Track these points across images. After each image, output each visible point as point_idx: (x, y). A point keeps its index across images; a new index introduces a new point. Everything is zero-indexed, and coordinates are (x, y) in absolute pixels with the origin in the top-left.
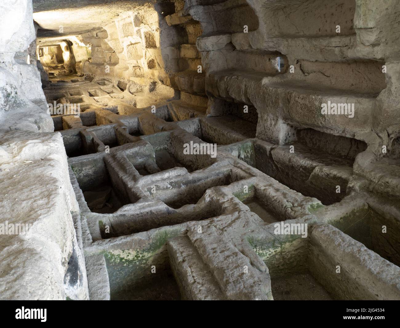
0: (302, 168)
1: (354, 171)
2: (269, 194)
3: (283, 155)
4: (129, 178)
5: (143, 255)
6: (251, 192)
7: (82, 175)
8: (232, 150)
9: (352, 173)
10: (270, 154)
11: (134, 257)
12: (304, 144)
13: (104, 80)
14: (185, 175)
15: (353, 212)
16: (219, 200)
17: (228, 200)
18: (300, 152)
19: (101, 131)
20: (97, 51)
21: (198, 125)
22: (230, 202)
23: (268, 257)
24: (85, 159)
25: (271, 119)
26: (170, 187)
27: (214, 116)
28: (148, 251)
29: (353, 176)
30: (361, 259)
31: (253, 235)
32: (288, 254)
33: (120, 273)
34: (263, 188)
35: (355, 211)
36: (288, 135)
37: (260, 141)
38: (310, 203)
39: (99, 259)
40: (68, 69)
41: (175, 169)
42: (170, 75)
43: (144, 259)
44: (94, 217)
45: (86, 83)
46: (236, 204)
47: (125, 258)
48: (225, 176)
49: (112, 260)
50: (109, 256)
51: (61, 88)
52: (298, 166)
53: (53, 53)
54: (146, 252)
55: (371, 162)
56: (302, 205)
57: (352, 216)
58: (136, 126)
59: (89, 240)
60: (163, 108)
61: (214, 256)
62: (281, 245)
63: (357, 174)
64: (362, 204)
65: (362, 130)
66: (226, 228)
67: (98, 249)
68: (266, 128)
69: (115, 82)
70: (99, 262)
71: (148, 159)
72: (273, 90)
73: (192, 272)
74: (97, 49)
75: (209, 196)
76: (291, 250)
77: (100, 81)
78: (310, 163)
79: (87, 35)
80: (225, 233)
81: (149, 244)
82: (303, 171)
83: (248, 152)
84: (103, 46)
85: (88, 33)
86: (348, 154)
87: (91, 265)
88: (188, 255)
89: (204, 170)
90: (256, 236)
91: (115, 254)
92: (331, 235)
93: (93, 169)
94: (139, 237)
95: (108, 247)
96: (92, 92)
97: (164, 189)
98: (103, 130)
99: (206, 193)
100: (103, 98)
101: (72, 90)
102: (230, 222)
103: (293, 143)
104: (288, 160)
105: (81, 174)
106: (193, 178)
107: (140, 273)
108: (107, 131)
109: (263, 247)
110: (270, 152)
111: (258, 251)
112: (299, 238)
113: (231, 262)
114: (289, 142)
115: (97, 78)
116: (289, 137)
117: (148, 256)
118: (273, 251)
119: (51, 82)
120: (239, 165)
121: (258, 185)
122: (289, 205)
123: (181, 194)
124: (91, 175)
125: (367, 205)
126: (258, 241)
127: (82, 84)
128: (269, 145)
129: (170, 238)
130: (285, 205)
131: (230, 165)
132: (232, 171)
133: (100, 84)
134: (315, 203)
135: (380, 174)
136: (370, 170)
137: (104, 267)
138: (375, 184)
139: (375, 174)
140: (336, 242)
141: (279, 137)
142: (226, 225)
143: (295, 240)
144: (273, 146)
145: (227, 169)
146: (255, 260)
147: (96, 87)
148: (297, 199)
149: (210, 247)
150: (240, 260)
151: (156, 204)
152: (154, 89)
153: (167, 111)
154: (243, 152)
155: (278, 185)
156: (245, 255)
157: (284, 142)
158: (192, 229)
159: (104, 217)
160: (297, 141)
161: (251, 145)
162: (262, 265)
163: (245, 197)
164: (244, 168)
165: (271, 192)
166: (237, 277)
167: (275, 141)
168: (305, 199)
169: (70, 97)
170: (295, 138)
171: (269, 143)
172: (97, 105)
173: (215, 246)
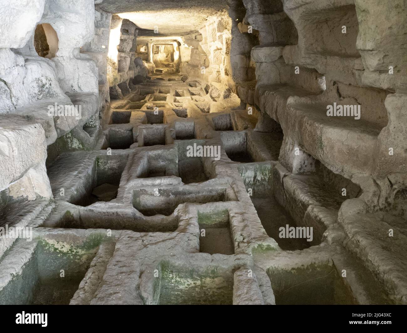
0: (301, 204)
2: (233, 223)
3: (290, 184)
4: (126, 177)
5: (78, 251)
6: (225, 216)
8: (246, 170)
9: (335, 220)
10: (283, 181)
11: (68, 250)
13: (196, 81)
14: (176, 185)
15: (312, 265)
16: (182, 216)
17: (187, 219)
18: (309, 185)
19: (152, 130)
20: (196, 53)
21: (244, 138)
22: (187, 221)
23: (187, 287)
27: (262, 131)
28: (82, 248)
29: (335, 224)
31: (171, 260)
32: (209, 290)
33: (55, 262)
34: (232, 215)
35: (316, 266)
36: (304, 163)
37: (280, 165)
38: (260, 243)
39: (30, 243)
40: (175, 68)
41: (169, 178)
42: (237, 83)
43: (78, 255)
44: (65, 206)
45: (179, 83)
46: (189, 224)
47: (60, 249)
49: (47, 248)
50: (43, 244)
51: (155, 85)
52: (299, 200)
53: (169, 52)
54: (80, 249)
55: (358, 213)
56: (251, 242)
57: (311, 270)
58: (191, 130)
59: (35, 224)
60: (225, 117)
61: (111, 269)
62: (202, 278)
63: (339, 223)
64: (325, 259)
65: (361, 173)
66: (149, 246)
67: (35, 235)
68: (285, 152)
69: (203, 84)
70: (27, 246)
71: (169, 164)
72: (294, 112)
74: (196, 51)
75: (178, 210)
76: (213, 287)
77: (191, 82)
78: (308, 199)
79: (187, 37)
80: (145, 249)
81: (83, 241)
82: (302, 207)
83: (266, 174)
84: (200, 49)
85: (188, 35)
88: (103, 262)
89: (199, 184)
90: (173, 262)
91: (49, 243)
92: (242, 283)
93: (118, 163)
94: (74, 233)
95: (43, 235)
96: (180, 92)
97: (151, 195)
98: (154, 129)
100: (185, 99)
101: (164, 88)
102: (161, 240)
103: (309, 173)
104: (293, 191)
105: (106, 166)
106: (183, 189)
107: (75, 267)
108: (158, 131)
109: (180, 275)
110: (283, 178)
111: (174, 278)
112: (221, 276)
113: (119, 278)
114: (304, 172)
115: (189, 80)
116: (306, 166)
117: (82, 253)
118: (192, 282)
119: (150, 78)
120: (234, 186)
121: (231, 210)
122: (240, 239)
123: (169, 203)
124: (116, 169)
125: (332, 262)
126: (174, 267)
127: (176, 83)
128: (283, 172)
130: (235, 238)
131: (228, 184)
132: (226, 191)
133: (191, 86)
134: (265, 244)
135: (356, 230)
136: (350, 222)
137: (27, 251)
138: (348, 240)
139: (351, 228)
140: (240, 291)
141: (293, 164)
142: (154, 242)
143: (216, 277)
144: (287, 173)
145: (222, 188)
146: (143, 284)
147: (186, 88)
148: (253, 234)
149: (118, 258)
150: (127, 280)
151: (125, 207)
152: (228, 96)
153: (229, 120)
154: (261, 174)
155: (251, 215)
156: (140, 277)
157: (297, 171)
158: (121, 238)
159: (74, 208)
160: (314, 173)
161: (270, 168)
162: (145, 291)
163: (217, 220)
164: (236, 189)
165: (235, 221)
166: (107, 294)
167: (289, 168)
168: (261, 237)
169: (157, 94)
170: (313, 169)
171: (285, 169)
172: (171, 105)
173: (123, 259)
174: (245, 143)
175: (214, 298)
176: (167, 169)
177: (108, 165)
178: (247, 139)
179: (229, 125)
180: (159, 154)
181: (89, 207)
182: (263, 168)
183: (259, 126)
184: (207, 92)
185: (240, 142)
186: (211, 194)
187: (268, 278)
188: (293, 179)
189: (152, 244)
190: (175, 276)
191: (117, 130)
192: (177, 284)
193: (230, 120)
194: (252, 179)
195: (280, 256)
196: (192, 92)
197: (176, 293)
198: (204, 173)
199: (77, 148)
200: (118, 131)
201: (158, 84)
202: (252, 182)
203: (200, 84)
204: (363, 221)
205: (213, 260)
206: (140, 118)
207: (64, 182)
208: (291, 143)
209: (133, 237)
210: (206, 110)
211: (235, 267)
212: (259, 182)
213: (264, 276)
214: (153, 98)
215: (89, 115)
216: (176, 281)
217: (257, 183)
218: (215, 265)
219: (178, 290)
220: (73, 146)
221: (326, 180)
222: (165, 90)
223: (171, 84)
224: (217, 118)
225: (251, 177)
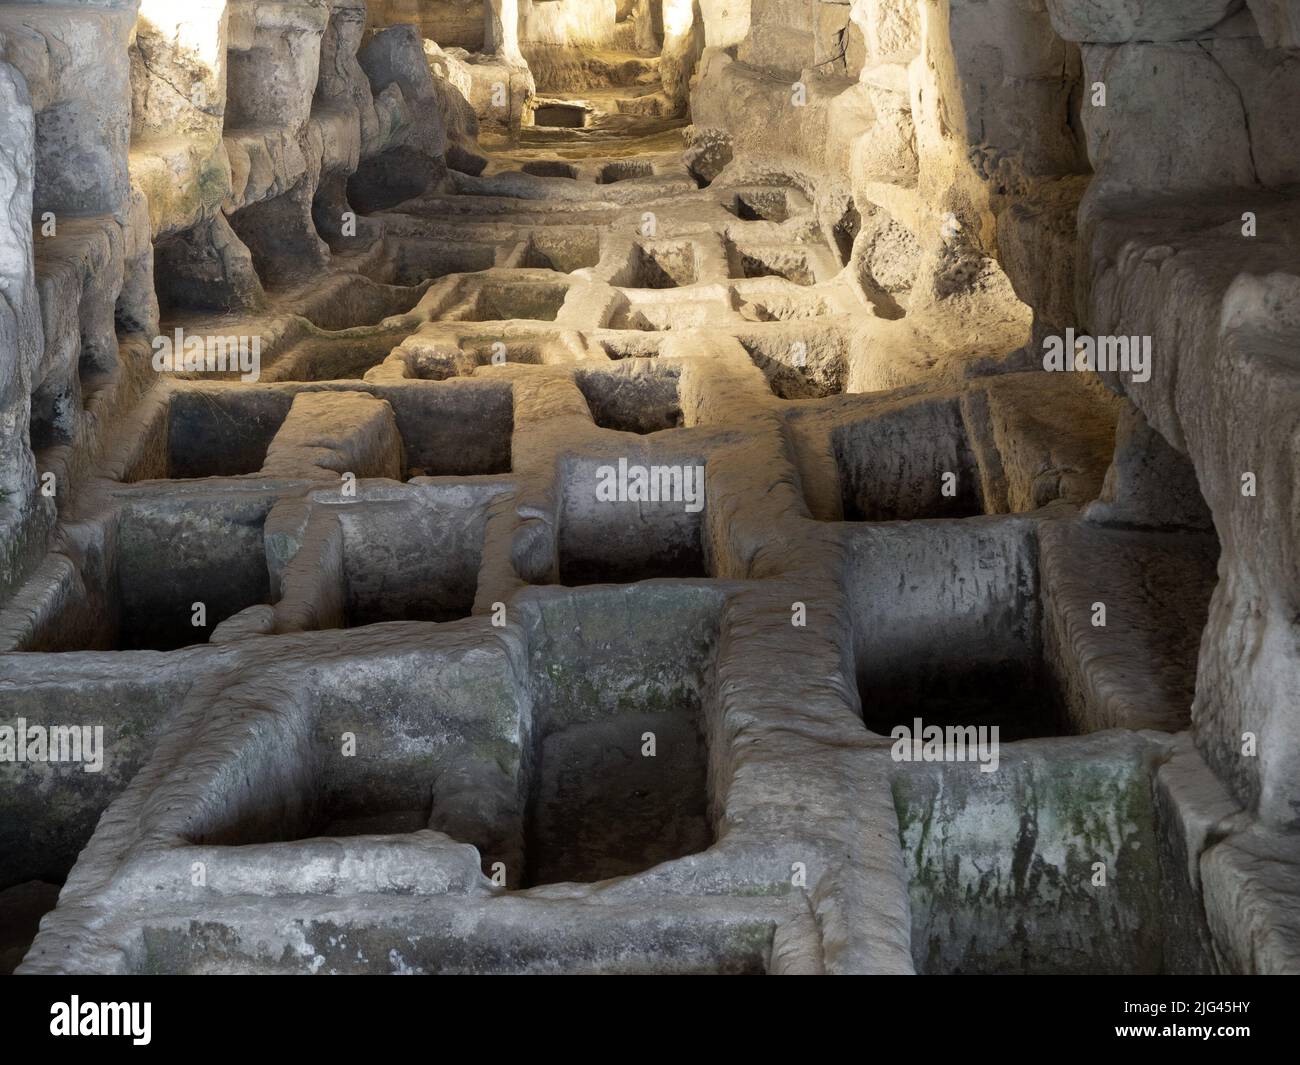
3: (1235, 899)
4: (119, 842)
10: (1199, 876)
13: (785, 181)
19: (406, 517)
21: (1020, 571)
24: (86, 676)
25: (1247, 607)
27: (1138, 519)
37: (1196, 757)
40: (671, 92)
42: (998, 191)
45: (670, 193)
51: (507, 211)
60: (924, 421)
68: (1222, 670)
69: (824, 201)
71: (461, 752)
72: (1254, 384)
77: (747, 190)
83: (1101, 829)
96: (667, 255)
98: (417, 511)
100: (690, 302)
101: (559, 231)
108: (445, 525)
110: (1199, 855)
119: (476, 166)
120: (826, 907)
127: (649, 197)
132: (771, 941)
133: (745, 212)
144: (1228, 817)
145: (752, 918)
147: (706, 227)
152: (971, 278)
153: (952, 444)
154: (1062, 823)
157: (1295, 806)
161: (1131, 782)
164: (831, 932)
169: (506, 271)
171: (1215, 788)
172: (574, 347)
174: (1030, 607)
176: (440, 786)
178: (1036, 576)
182: (1075, 782)
191: (172, 519)
193: (960, 441)
194: (1006, 863)
196: (747, 252)
200: (178, 528)
201: (523, 204)
202: (1004, 884)
203: (810, 201)
206: (334, 437)
208: (1251, 606)
210: (818, 377)
212: (1054, 883)
214: (474, 298)
217: (1042, 888)
222: (569, 247)
223: (613, 205)
224: (869, 429)
225: (996, 848)
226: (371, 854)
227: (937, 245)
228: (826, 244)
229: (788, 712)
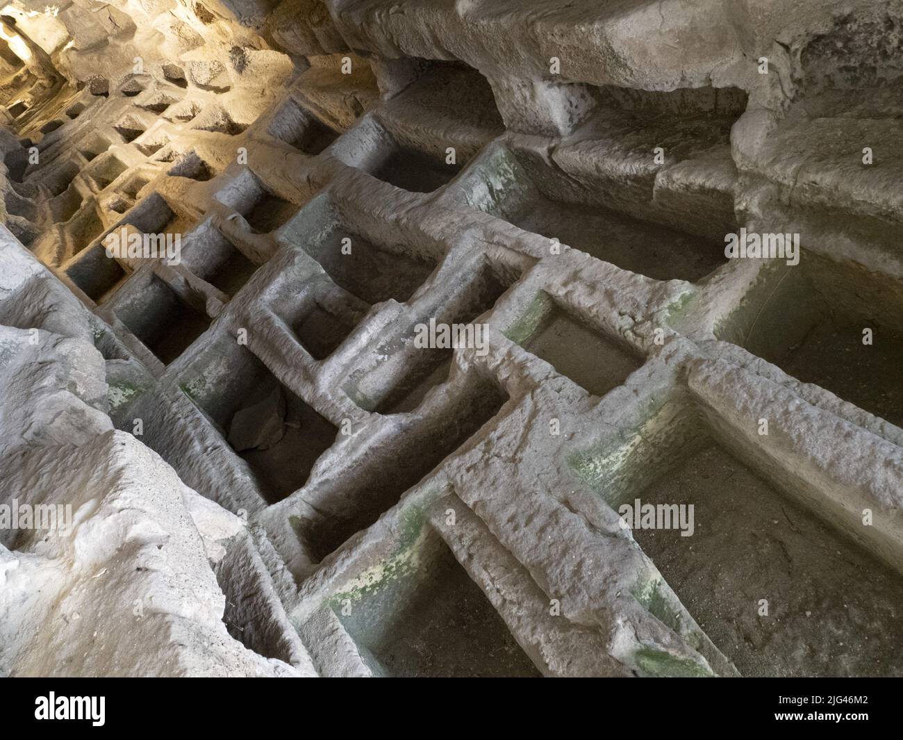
0: (630, 180)
1: (737, 166)
2: (579, 303)
3: (578, 160)
4: (297, 377)
5: (397, 561)
6: (544, 303)
7: (211, 385)
8: (469, 189)
9: (735, 173)
10: (552, 162)
11: (383, 573)
12: (615, 105)
13: (132, 76)
14: (399, 316)
15: (762, 271)
16: (486, 362)
17: (503, 360)
18: (612, 136)
19: (193, 247)
20: (75, 16)
21: (377, 128)
22: (509, 365)
23: (623, 461)
24: (196, 354)
25: (518, 86)
26: (384, 358)
27: (399, 90)
28: (401, 550)
29: (740, 180)
30: (794, 436)
31: (576, 446)
32: (658, 435)
33: (375, 608)
34: (562, 293)
35: (768, 267)
36: (571, 105)
37: (519, 136)
38: (666, 304)
39: (325, 621)
40: (43, 77)
41: (374, 314)
42: (257, 28)
43: (402, 566)
44: (276, 516)
45: (98, 107)
46: (522, 366)
47: (369, 584)
48: (479, 273)
50: (339, 601)
51: (60, 148)
52: (620, 177)
54: (399, 554)
55: (768, 134)
56: (652, 315)
58: (255, 187)
59: (288, 588)
60: (286, 110)
61: (517, 539)
62: (639, 430)
63: (746, 174)
65: (722, 63)
66: (519, 455)
67: (314, 602)
68: (518, 107)
69: (155, 72)
70: (327, 628)
71: (314, 286)
72: (492, 25)
73: (493, 580)
74: (73, 11)
75: (465, 357)
76: (662, 427)
78: (641, 166)
80: (521, 466)
81: (395, 541)
82: (635, 185)
83: (506, 171)
86: (716, 104)
87: (317, 640)
88: (475, 540)
89: (432, 282)
90: (583, 444)
91: (346, 591)
92: (724, 387)
93: (223, 361)
94: (371, 542)
95: (327, 590)
96: (124, 123)
97: (374, 368)
98: (194, 243)
99: (456, 354)
100: (156, 133)
101: (83, 141)
102: (522, 430)
103: (590, 115)
104: (594, 168)
105: (207, 387)
106: (418, 314)
107: (409, 585)
108: (205, 240)
109: (605, 454)
110: (550, 157)
111: (598, 464)
112: (666, 403)
113: (552, 541)
114: (580, 120)
115: (115, 84)
116: (576, 107)
118: (628, 447)
119: (29, 143)
120: (496, 239)
121: (549, 286)
122: (626, 322)
123: (412, 356)
124: (228, 375)
126: (589, 451)
127: (95, 111)
128: (541, 145)
129: (428, 509)
130: (617, 328)
131: (480, 243)
132: (487, 257)
133: (131, 94)
134: (676, 299)
135: (794, 166)
136: (771, 159)
137: (340, 634)
138: (790, 190)
139: (783, 169)
140: (738, 403)
141: (554, 121)
142: (517, 443)
143: (660, 409)
144: (550, 142)
145: (477, 257)
146: (595, 516)
147: (126, 107)
148: (639, 299)
149: (504, 517)
150: (567, 532)
151: (374, 428)
152: (244, 62)
153: (298, 111)
154: (496, 177)
155: (592, 267)
156: (572, 510)
157: (569, 126)
158: (459, 481)
159: (292, 504)
160: (597, 107)
161: (505, 154)
162: (610, 523)
163: (536, 318)
164: (508, 243)
165: (582, 299)
166: (571, 578)
167: (548, 131)
168: (654, 292)
169: (88, 165)
170: (591, 101)
171: (539, 138)
172: (151, 167)
173: (511, 510)
174: (386, 135)
175: (671, 440)
176: (318, 299)
177: (208, 380)
178: (383, 126)
179: (305, 121)
180: (283, 286)
181: (315, 480)
182: (493, 164)
183: (388, 85)
184: (181, 82)
185: (375, 141)
186: (468, 282)
187: (737, 347)
188: (575, 145)
189: (521, 448)
190: (597, 462)
191: (129, 302)
192: (606, 470)
193: (301, 109)
194: (489, 197)
195: (711, 299)
196: (145, 104)
197: (613, 481)
198: (380, 250)
199: (127, 400)
200: (132, 303)
201: (61, 142)
202: (492, 203)
203: (148, 76)
204: (787, 143)
205: (635, 391)
207: (204, 478)
208: (520, 85)
209: (475, 464)
210: (222, 123)
211: (676, 372)
212: (503, 193)
213: (729, 348)
214: (93, 180)
215: (84, 325)
216: (603, 467)
217: (501, 196)
218: (646, 395)
219: (612, 477)
220: (116, 404)
221: (628, 106)
222: (90, 144)
223: (88, 121)
224: (275, 124)
225: (486, 196)
226: (372, 322)
227: (229, 59)
228: (165, 85)
229: (403, 206)
